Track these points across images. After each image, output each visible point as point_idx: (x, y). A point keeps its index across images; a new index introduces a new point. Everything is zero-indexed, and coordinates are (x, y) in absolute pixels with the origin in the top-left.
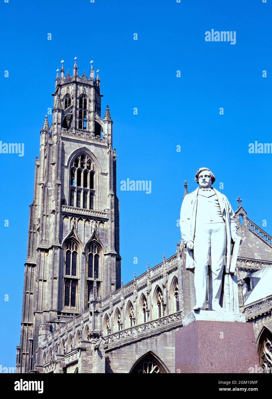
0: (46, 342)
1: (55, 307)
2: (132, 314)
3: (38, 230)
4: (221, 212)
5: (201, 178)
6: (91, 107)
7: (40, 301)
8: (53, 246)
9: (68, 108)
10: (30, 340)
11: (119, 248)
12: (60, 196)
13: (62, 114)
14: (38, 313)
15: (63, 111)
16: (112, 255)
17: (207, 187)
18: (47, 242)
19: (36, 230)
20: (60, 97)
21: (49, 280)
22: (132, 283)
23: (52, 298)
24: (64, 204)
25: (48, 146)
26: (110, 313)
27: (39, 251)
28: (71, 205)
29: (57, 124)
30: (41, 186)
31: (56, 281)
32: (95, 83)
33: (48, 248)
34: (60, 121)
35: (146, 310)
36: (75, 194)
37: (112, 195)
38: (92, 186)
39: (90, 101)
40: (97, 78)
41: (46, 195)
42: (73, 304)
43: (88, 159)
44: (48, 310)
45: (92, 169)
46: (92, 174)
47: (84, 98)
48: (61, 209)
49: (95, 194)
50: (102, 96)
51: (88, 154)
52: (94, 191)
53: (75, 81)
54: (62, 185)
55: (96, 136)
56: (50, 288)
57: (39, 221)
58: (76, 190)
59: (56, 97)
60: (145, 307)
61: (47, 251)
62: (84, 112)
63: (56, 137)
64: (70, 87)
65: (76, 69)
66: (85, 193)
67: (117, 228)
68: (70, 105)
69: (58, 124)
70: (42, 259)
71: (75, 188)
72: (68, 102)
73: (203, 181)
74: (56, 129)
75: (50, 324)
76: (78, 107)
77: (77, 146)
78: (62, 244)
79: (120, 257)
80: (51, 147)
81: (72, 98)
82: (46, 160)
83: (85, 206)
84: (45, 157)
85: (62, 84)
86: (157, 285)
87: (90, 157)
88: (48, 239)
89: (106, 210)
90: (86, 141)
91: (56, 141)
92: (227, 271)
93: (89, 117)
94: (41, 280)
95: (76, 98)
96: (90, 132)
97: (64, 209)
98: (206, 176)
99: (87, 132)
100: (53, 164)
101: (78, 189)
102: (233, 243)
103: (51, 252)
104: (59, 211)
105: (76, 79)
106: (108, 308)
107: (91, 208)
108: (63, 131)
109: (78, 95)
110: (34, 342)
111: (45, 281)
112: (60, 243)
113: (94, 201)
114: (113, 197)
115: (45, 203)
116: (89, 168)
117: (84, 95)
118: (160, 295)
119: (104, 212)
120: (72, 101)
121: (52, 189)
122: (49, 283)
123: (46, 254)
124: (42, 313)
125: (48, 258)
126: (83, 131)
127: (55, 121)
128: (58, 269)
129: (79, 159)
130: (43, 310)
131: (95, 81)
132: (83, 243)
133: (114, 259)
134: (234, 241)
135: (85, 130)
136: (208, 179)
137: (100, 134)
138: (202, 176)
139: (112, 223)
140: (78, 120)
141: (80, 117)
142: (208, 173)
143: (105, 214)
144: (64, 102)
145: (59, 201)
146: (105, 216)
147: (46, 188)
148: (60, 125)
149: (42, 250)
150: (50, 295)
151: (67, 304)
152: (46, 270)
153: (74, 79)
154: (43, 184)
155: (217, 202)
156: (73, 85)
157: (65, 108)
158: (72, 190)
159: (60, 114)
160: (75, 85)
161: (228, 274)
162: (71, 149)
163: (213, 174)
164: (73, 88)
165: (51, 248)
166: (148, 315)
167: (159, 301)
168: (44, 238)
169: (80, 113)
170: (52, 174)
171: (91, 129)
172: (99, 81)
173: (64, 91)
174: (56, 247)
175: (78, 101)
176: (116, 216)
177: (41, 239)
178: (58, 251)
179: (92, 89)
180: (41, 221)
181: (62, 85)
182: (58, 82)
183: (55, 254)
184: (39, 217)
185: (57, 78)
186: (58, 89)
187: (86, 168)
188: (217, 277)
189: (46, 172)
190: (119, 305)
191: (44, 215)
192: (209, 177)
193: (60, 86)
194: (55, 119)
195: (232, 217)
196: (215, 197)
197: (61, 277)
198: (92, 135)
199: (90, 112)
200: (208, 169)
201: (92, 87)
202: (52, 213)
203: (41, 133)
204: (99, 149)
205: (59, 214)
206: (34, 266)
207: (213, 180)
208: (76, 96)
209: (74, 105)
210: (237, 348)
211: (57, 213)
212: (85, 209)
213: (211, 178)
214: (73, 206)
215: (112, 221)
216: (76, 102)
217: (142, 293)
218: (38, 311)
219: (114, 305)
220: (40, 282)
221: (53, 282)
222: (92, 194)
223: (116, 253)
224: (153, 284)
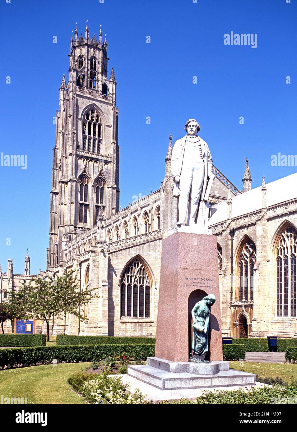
0: (67, 246)
1: (73, 223)
2: (127, 230)
3: (60, 167)
4: (202, 155)
5: (189, 127)
6: (99, 68)
7: (62, 218)
8: (70, 180)
9: (81, 68)
10: (56, 245)
11: (118, 183)
12: (75, 143)
13: (77, 74)
14: (61, 227)
15: (77, 71)
16: (114, 188)
17: (193, 135)
18: (67, 177)
19: (58, 167)
20: (74, 58)
21: (68, 204)
22: (127, 208)
23: (70, 216)
24: (78, 149)
25: (66, 101)
26: (111, 228)
27: (61, 183)
28: (83, 150)
29: (72, 82)
30: (61, 134)
31: (73, 205)
32: (103, 46)
33: (67, 181)
34: (75, 80)
35: (137, 227)
36: (87, 141)
37: (114, 143)
38: (99, 136)
39: (99, 63)
40: (105, 42)
41: (65, 141)
42: (85, 222)
43: (97, 114)
44: (68, 225)
45: (99, 122)
46: (100, 126)
47: (94, 60)
48: (76, 153)
49: (102, 142)
50: (109, 59)
51: (97, 109)
52: (101, 140)
53: (87, 44)
54: (77, 134)
55: (103, 94)
56: (69, 209)
57: (60, 161)
58: (87, 138)
59: (71, 58)
60: (136, 225)
61: (66, 183)
62: (94, 73)
63: (71, 93)
64: (83, 49)
65: (88, 32)
66: (94, 141)
67: (117, 168)
68: (83, 66)
69: (74, 82)
70: (63, 189)
71: (87, 136)
72: (81, 64)
73: (190, 130)
74: (72, 86)
75: (69, 234)
76: (89, 68)
77: (88, 103)
78: (77, 179)
79: (119, 190)
80: (68, 102)
81: (85, 60)
82: (64, 113)
83: (94, 151)
84: (64, 111)
85: (76, 45)
86: (145, 210)
87: (99, 112)
88: (67, 175)
89: (109, 155)
90: (95, 98)
91: (72, 97)
92: (202, 199)
93: (98, 77)
94: (63, 204)
95: (88, 60)
96: (98, 91)
97: (79, 152)
98: (193, 126)
99: (96, 90)
100: (70, 116)
101: (89, 138)
102: (208, 178)
103: (69, 184)
104: (75, 154)
105: (87, 42)
106: (110, 225)
107: (99, 152)
108: (77, 89)
109: (89, 57)
110: (59, 246)
111: (65, 205)
112: (76, 178)
113: (101, 147)
114: (115, 145)
115: (64, 147)
116: (97, 121)
117: (94, 57)
118: (147, 218)
119: (108, 156)
120: (84, 62)
121: (69, 136)
122: (68, 206)
123: (66, 185)
124: (64, 227)
125: (67, 188)
126: (93, 90)
127: (71, 80)
128: (74, 197)
129: (89, 113)
130: (64, 225)
131: (103, 45)
132: (92, 178)
133: (115, 191)
134: (209, 177)
135: (94, 89)
136: (194, 129)
137: (106, 93)
138: (190, 126)
139: (114, 165)
140: (89, 80)
141: (91, 77)
142: (195, 123)
143: (109, 157)
144: (78, 63)
145: (75, 146)
146: (109, 159)
147: (65, 135)
148: (75, 84)
149: (63, 182)
150: (69, 215)
151: (81, 221)
152: (66, 197)
153: (86, 42)
154: (63, 132)
155: (200, 147)
156: (85, 47)
157: (79, 69)
158: (84, 138)
159: (75, 74)
160: (87, 47)
161: (203, 201)
162: (84, 104)
163: (199, 125)
164: (85, 51)
165: (69, 181)
166: (138, 230)
167: (146, 221)
168: (64, 174)
169: (91, 74)
170: (69, 125)
171: (99, 88)
172: (106, 45)
173: (77, 52)
174: (73, 181)
175: (89, 62)
176: (117, 160)
177: (62, 175)
178: (74, 184)
179: (101, 52)
180: (62, 161)
181: (76, 47)
182: (73, 44)
183: (72, 186)
184: (60, 158)
185: (72, 39)
186: (73, 50)
187: (95, 121)
188: (195, 202)
189: (65, 123)
190: (118, 223)
191: (64, 157)
192: (196, 126)
193: (74, 47)
194: (71, 78)
195: (209, 159)
196: (199, 143)
197: (77, 202)
198: (100, 94)
199: (99, 73)
200: (195, 120)
201: (100, 50)
202: (69, 155)
203: (60, 90)
204: (105, 106)
205: (74, 157)
206: (57, 194)
207: (198, 129)
208: (88, 58)
209: (86, 67)
210: (204, 252)
211: (74, 155)
212: (94, 153)
213: (197, 128)
214: (85, 150)
215: (114, 163)
216: (88, 63)
217: (135, 216)
218: (61, 226)
219: (114, 223)
220: (62, 205)
221: (71, 206)
222: (99, 142)
223: (116, 187)
224: (142, 209)
